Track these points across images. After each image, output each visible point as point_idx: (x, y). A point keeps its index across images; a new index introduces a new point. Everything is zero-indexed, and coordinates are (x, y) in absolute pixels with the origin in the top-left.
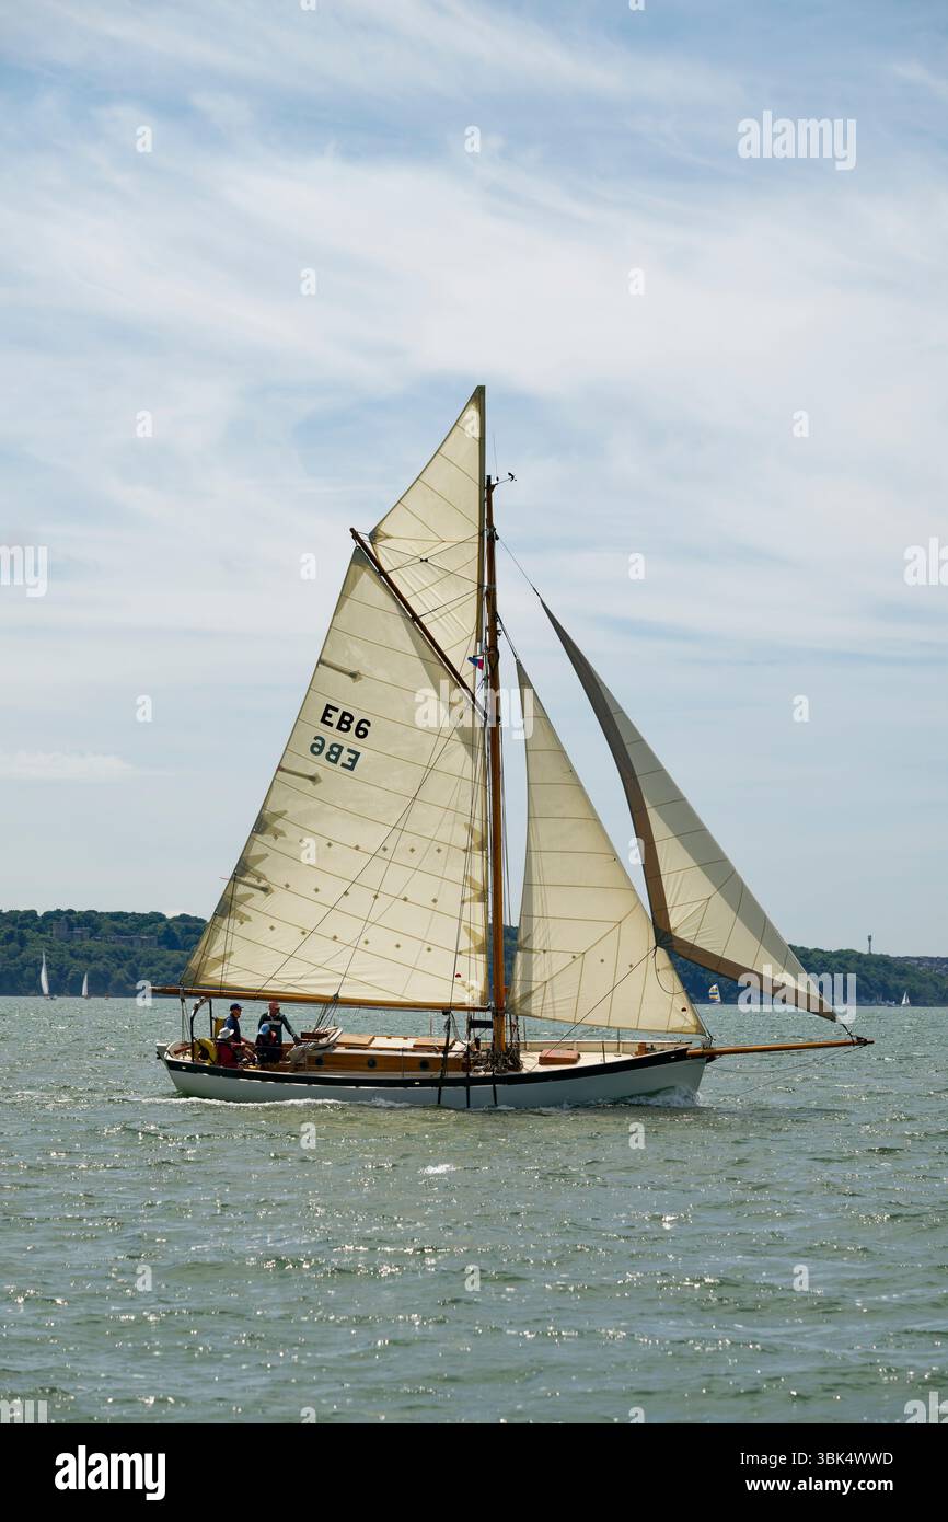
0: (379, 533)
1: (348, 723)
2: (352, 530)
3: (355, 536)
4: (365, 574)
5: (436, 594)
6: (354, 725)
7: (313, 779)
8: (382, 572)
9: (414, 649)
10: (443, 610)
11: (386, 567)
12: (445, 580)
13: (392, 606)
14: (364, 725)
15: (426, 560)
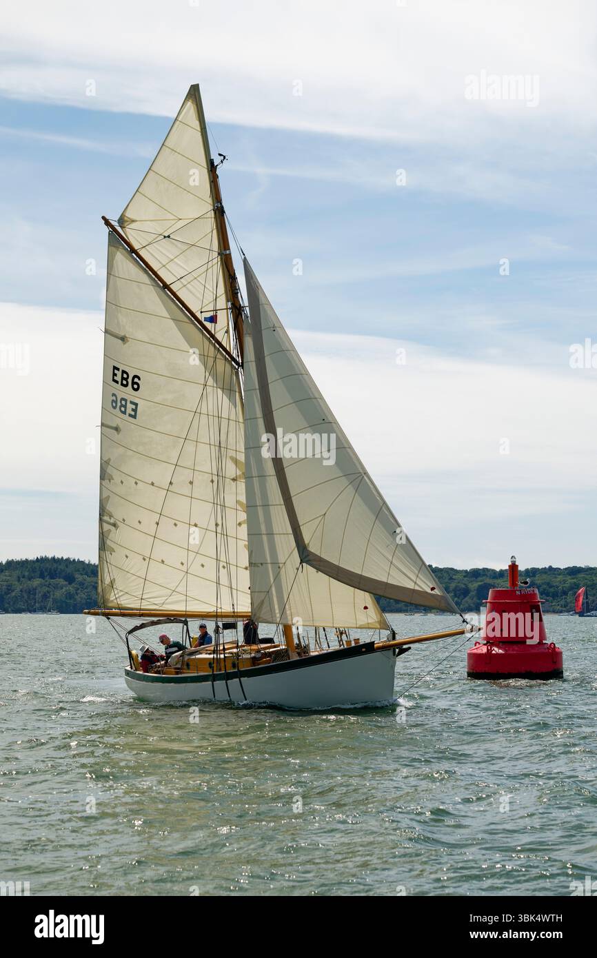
0: (126, 218)
1: (126, 379)
2: (103, 218)
3: (107, 223)
4: (118, 253)
5: (182, 265)
6: (130, 380)
7: (117, 429)
8: (133, 250)
9: (167, 313)
10: (189, 278)
11: (136, 246)
12: (187, 252)
13: (144, 278)
14: (136, 380)
15: (169, 237)
